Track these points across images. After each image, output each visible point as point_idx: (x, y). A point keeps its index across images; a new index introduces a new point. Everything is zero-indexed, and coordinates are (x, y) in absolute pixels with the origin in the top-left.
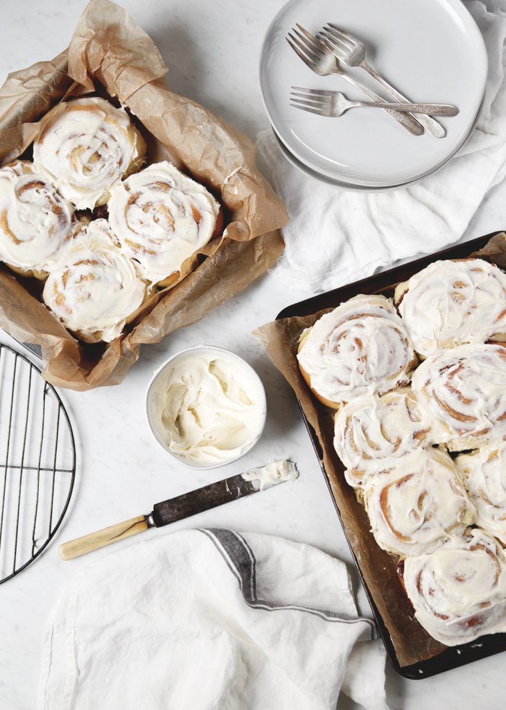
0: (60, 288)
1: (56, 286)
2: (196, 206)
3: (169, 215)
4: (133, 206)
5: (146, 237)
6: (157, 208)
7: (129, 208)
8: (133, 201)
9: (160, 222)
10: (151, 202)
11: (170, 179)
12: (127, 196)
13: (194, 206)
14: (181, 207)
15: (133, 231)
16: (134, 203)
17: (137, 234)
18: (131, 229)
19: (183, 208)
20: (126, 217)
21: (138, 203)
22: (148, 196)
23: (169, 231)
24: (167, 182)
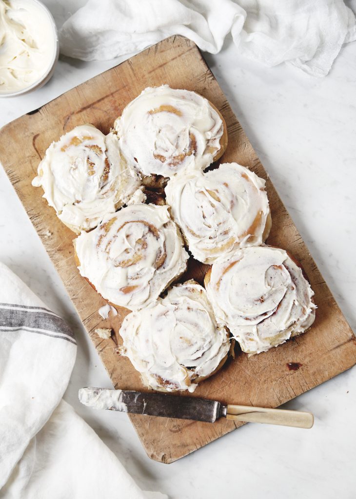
0: (87, 142)
1: (89, 138)
2: (136, 291)
3: (130, 263)
4: (147, 229)
5: (113, 239)
6: (139, 253)
7: (145, 225)
8: (152, 230)
9: (125, 254)
10: (146, 248)
11: (167, 268)
12: (158, 225)
13: (137, 288)
14: (137, 276)
15: (122, 227)
16: (150, 230)
17: (118, 231)
18: (124, 225)
19: (136, 278)
20: (137, 222)
21: (149, 234)
22: (154, 245)
23: (115, 261)
24: (165, 265)
